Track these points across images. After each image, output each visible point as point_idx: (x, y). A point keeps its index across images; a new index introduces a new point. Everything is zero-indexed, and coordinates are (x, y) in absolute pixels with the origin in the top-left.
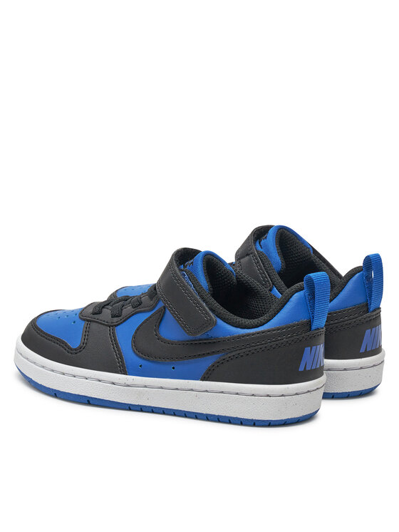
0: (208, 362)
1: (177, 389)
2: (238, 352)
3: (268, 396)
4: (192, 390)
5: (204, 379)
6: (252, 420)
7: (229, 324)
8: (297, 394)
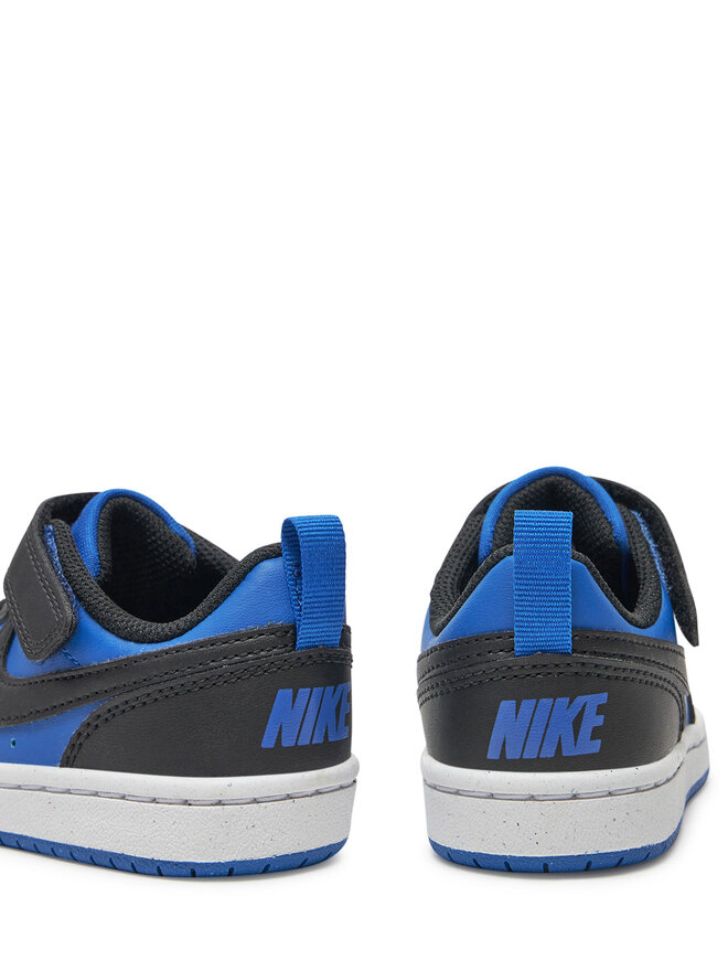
0: (70, 725)
1: (19, 787)
2: (126, 697)
3: (186, 803)
4: (43, 789)
5: (68, 762)
6: (152, 861)
7: (112, 631)
8: (255, 801)
